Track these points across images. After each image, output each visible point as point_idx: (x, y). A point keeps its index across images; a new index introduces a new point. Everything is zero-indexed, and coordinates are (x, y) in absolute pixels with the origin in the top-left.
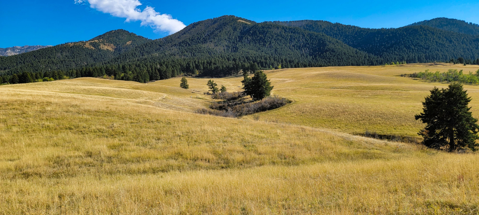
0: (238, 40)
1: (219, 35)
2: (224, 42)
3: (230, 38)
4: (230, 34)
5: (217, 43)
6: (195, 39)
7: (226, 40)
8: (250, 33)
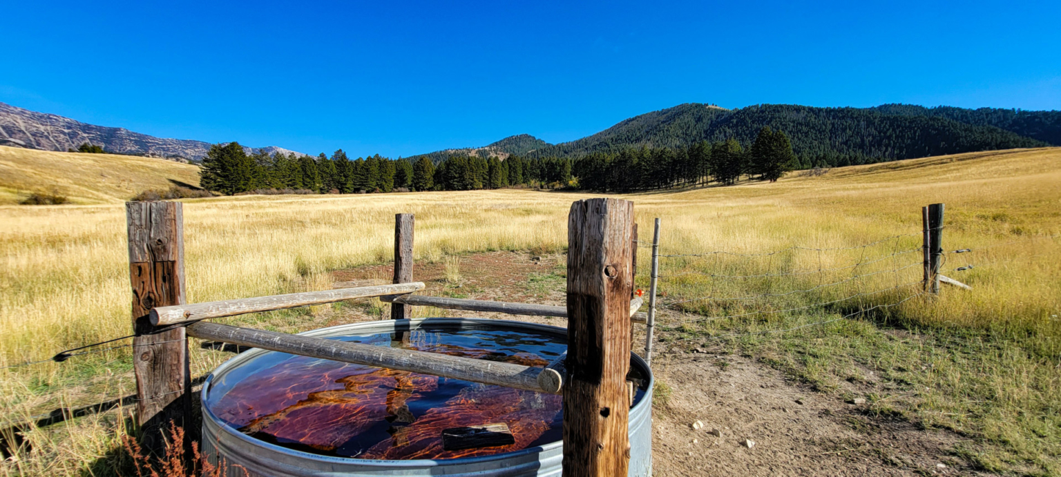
0: (703, 135)
1: (666, 128)
2: (673, 140)
3: (686, 134)
4: (689, 127)
5: (660, 142)
6: (621, 139)
7: (678, 136)
8: (732, 122)
